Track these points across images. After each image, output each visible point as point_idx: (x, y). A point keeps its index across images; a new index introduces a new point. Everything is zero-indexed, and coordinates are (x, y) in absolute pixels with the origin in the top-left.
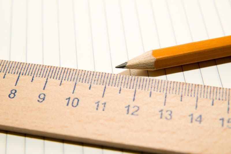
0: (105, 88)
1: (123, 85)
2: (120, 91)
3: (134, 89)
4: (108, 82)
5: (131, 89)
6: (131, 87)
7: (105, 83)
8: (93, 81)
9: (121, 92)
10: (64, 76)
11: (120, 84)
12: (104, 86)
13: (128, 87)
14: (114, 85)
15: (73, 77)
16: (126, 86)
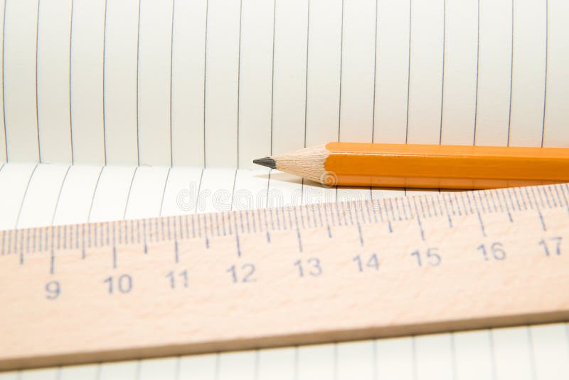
0: (176, 244)
1: (209, 231)
2: (207, 243)
3: (234, 235)
4: (178, 233)
5: (228, 235)
6: (227, 232)
7: (172, 236)
8: (148, 238)
9: (210, 245)
10: (86, 239)
11: (203, 231)
12: (173, 241)
13: (221, 232)
14: (191, 235)
15: (105, 238)
16: (215, 231)
